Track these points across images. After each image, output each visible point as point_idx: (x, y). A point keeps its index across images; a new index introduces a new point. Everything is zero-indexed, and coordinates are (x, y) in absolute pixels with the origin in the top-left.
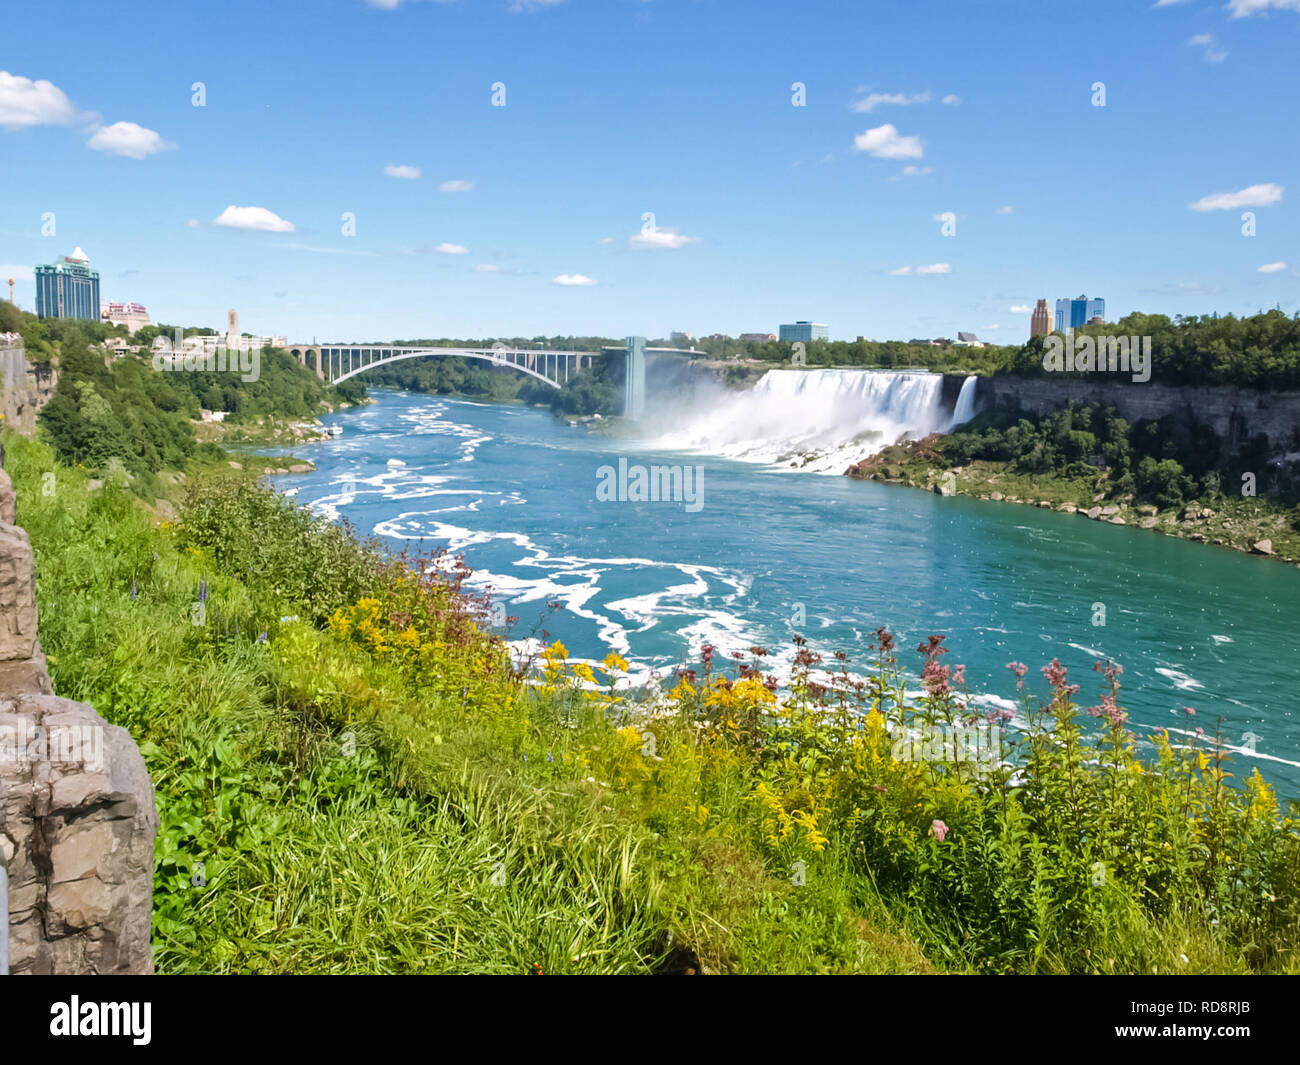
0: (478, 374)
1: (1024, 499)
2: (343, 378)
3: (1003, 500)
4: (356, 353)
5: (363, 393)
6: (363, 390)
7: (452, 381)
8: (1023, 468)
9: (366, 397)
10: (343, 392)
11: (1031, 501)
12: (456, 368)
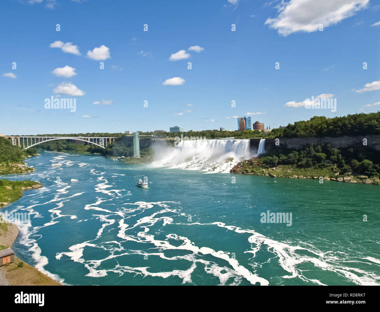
0: (71, 144)
1: (306, 177)
2: (29, 147)
3: (298, 178)
4: (33, 139)
5: (35, 152)
6: (35, 150)
7: (62, 147)
8: (300, 167)
9: (36, 153)
10: (29, 152)
11: (309, 177)
12: (63, 143)
